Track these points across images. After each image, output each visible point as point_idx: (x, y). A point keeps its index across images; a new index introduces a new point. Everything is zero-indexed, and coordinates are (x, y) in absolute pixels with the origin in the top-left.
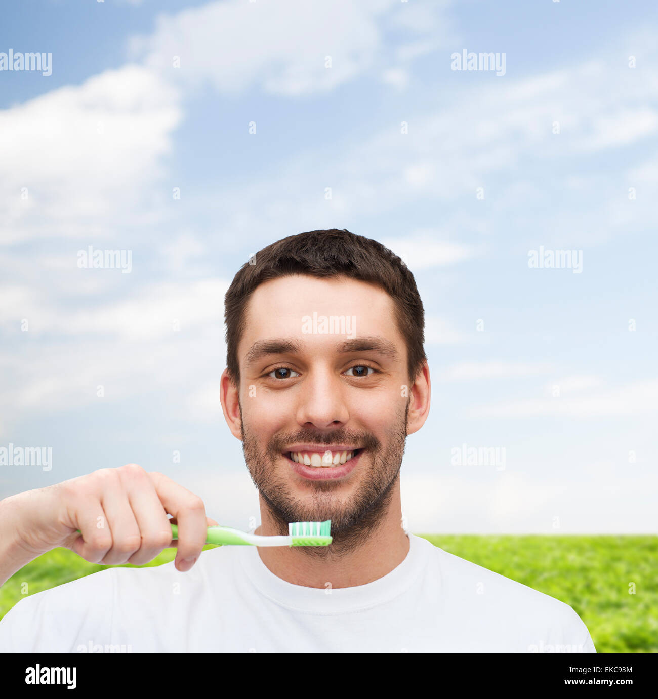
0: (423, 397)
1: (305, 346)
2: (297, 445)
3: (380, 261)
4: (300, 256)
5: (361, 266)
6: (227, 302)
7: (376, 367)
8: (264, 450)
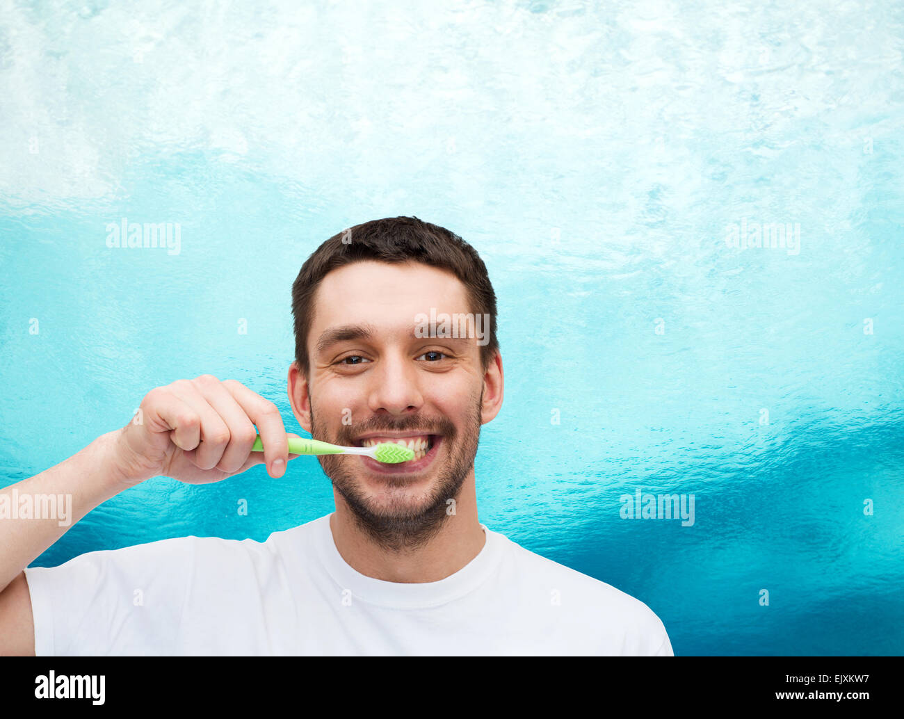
0: (496, 387)
1: (377, 331)
2: (369, 432)
3: (451, 247)
4: (369, 242)
5: (432, 251)
6: (294, 292)
7: (449, 353)
8: (335, 438)
